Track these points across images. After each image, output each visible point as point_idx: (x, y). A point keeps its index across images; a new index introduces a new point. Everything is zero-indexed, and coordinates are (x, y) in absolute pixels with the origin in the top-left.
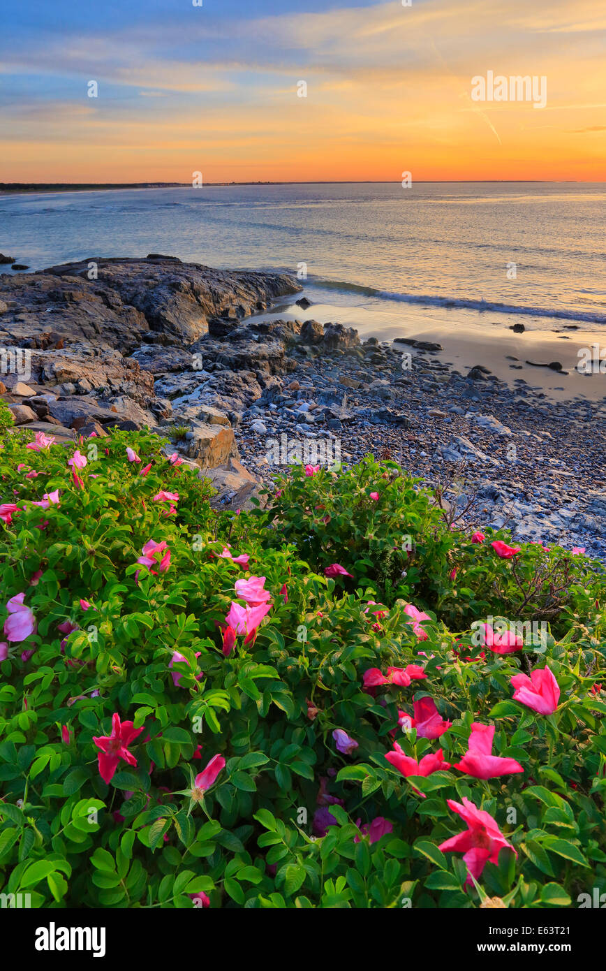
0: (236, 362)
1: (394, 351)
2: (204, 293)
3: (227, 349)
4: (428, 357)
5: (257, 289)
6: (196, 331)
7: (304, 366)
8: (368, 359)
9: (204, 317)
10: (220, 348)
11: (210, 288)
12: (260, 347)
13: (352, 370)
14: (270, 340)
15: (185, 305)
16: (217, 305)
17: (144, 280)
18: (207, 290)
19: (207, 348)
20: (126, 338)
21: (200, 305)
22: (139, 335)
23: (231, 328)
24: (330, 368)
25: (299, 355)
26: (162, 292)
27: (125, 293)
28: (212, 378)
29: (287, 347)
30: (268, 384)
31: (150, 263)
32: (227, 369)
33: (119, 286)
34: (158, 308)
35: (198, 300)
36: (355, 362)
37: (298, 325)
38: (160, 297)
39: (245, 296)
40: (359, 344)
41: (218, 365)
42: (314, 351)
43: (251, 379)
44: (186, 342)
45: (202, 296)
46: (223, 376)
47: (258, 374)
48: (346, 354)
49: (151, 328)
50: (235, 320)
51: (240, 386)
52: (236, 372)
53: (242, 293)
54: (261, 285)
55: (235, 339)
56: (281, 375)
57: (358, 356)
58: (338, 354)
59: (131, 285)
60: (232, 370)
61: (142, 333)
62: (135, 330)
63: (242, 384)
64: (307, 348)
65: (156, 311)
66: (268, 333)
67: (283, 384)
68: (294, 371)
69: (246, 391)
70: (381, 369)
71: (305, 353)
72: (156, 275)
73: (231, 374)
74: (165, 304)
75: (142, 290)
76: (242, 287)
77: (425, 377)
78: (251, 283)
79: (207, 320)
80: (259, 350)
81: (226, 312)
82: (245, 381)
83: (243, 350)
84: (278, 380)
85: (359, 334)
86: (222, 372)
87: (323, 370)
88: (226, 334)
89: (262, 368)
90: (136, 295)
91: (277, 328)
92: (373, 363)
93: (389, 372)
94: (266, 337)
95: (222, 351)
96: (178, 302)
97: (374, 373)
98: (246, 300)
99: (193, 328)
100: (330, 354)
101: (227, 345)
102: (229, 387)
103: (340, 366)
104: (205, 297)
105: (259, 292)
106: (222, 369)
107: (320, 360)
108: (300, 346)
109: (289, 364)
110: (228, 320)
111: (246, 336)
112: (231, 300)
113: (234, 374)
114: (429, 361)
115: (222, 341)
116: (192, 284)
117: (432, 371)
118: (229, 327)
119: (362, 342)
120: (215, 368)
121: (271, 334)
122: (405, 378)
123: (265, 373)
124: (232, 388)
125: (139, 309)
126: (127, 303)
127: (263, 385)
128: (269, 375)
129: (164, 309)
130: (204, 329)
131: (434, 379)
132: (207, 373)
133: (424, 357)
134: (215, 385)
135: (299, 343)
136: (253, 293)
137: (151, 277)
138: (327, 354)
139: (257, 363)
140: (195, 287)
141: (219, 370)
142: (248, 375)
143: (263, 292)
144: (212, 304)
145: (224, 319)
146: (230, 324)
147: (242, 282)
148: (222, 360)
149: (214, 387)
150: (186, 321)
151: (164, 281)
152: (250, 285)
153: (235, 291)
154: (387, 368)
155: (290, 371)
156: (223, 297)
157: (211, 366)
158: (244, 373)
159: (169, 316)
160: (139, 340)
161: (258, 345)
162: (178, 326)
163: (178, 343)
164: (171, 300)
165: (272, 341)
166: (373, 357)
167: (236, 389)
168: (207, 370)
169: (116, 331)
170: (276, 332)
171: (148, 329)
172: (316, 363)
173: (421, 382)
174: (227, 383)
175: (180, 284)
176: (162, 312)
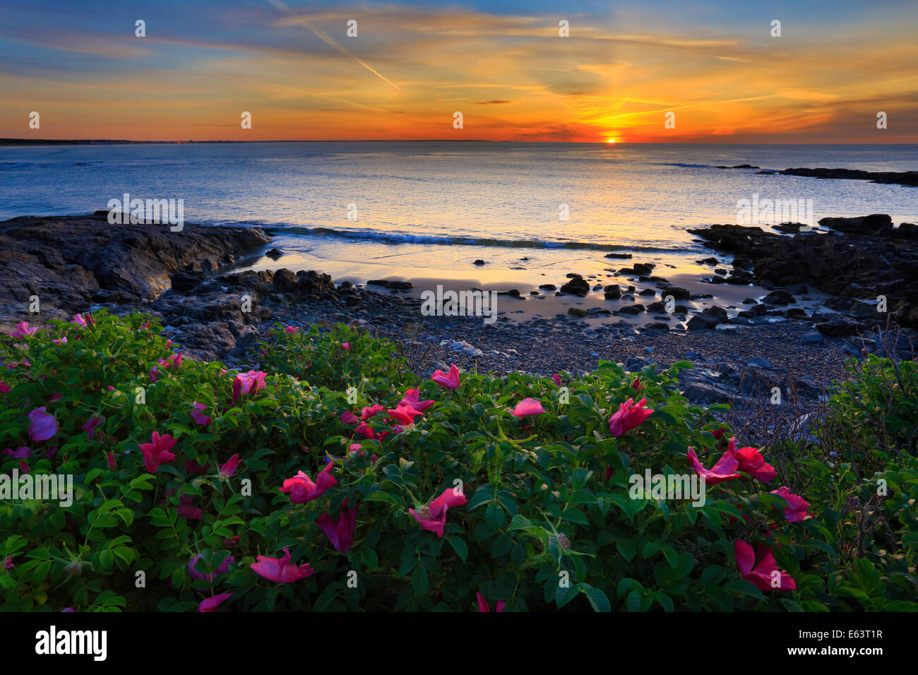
0: (205, 314)
1: (368, 292)
2: (164, 249)
3: (195, 302)
4: (400, 296)
5: (223, 243)
6: (157, 288)
7: (281, 312)
8: (343, 302)
9: (165, 273)
10: (186, 302)
11: (170, 243)
12: (231, 298)
13: (328, 313)
14: (241, 290)
15: (143, 263)
16: (180, 260)
17: (92, 237)
18: (167, 246)
19: (170, 303)
20: (71, 298)
21: (160, 261)
22: (88, 295)
23: (198, 282)
24: (306, 313)
25: (273, 303)
26: (114, 248)
27: (68, 251)
28: (179, 332)
29: (259, 297)
30: (242, 332)
31: (98, 219)
32: (196, 322)
33: (60, 245)
34: (110, 266)
35: (158, 256)
36: (330, 305)
37: (270, 275)
38: (112, 254)
39: (211, 250)
40: (333, 289)
41: (185, 318)
42: (289, 298)
43: (222, 330)
44: (145, 300)
45: (162, 252)
46: (192, 329)
47: (230, 324)
48: (322, 299)
49: (102, 285)
50: (200, 273)
51: (212, 338)
52: (206, 324)
53: (207, 247)
54: (228, 238)
55: (202, 292)
56: (255, 324)
57: (334, 300)
58: (313, 300)
59: (76, 242)
60: (202, 322)
61: (91, 292)
62: (82, 289)
63: (213, 335)
64: (281, 296)
65: (108, 269)
66: (239, 284)
67: (258, 332)
68: (269, 319)
69: (218, 342)
70: (357, 310)
71: (279, 301)
72: (106, 231)
73: (200, 326)
74: (118, 261)
75: (90, 247)
76: (207, 242)
77: (400, 313)
78: (217, 237)
79: (169, 276)
80: (230, 301)
81: (191, 266)
82: (216, 332)
83: (212, 302)
84: (252, 329)
85: (333, 279)
86: (190, 326)
87: (299, 315)
88: (192, 288)
89: (234, 318)
90: (81, 253)
91: (248, 278)
92: (348, 305)
93: (366, 312)
94: (237, 288)
95: (188, 305)
96: (133, 259)
97: (350, 314)
98: (212, 253)
99: (153, 284)
100: (305, 300)
101: (194, 298)
102: (199, 339)
103: (316, 310)
104: (165, 253)
105: (225, 246)
106: (190, 322)
107: (296, 306)
108: (273, 295)
109: (263, 312)
110: (194, 274)
111: (215, 288)
112: (195, 255)
113: (204, 326)
114: (402, 299)
115: (188, 295)
116: (150, 240)
117: (406, 308)
118: (195, 281)
119: (336, 286)
120: (182, 322)
121: (242, 285)
122: (381, 316)
123: (238, 323)
124: (203, 340)
125: (85, 268)
126: (69, 261)
127: (236, 334)
128: (242, 324)
129: (117, 267)
130: (166, 285)
131: (409, 314)
132: (173, 328)
133: (397, 295)
134: (183, 338)
135: (272, 292)
136: (219, 247)
137: (100, 234)
138: (302, 301)
139: (228, 314)
140: (153, 243)
141: (187, 323)
142: (220, 326)
143: (230, 245)
144: (173, 260)
145: (189, 273)
146: (195, 278)
147: (206, 236)
148: (190, 312)
149: (182, 342)
150: (144, 278)
151: (115, 239)
152: (215, 239)
153: (199, 245)
154: (362, 308)
155: (264, 320)
156: (186, 251)
157: (177, 320)
158: (216, 324)
159: (124, 274)
160: (87, 299)
161: (228, 296)
162: (135, 284)
163: (137, 301)
164: (125, 257)
165: (243, 291)
166: (348, 299)
167: (207, 341)
168: (172, 325)
169: (58, 292)
170: (247, 282)
171: (98, 288)
172: (291, 309)
173: (397, 318)
174: (196, 336)
175: (135, 240)
176: (115, 270)
